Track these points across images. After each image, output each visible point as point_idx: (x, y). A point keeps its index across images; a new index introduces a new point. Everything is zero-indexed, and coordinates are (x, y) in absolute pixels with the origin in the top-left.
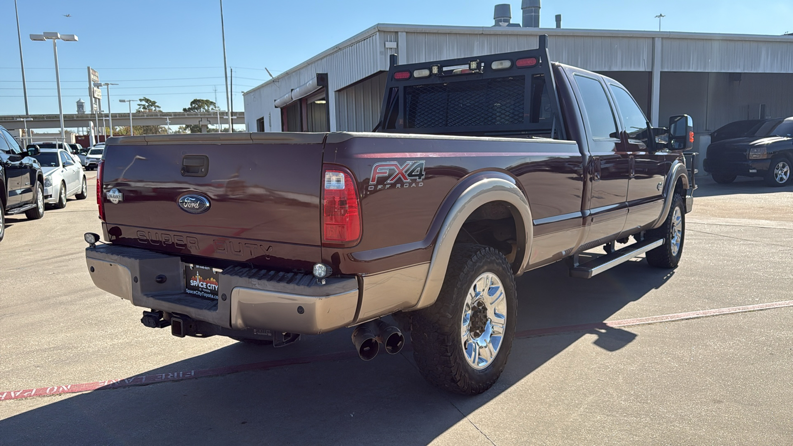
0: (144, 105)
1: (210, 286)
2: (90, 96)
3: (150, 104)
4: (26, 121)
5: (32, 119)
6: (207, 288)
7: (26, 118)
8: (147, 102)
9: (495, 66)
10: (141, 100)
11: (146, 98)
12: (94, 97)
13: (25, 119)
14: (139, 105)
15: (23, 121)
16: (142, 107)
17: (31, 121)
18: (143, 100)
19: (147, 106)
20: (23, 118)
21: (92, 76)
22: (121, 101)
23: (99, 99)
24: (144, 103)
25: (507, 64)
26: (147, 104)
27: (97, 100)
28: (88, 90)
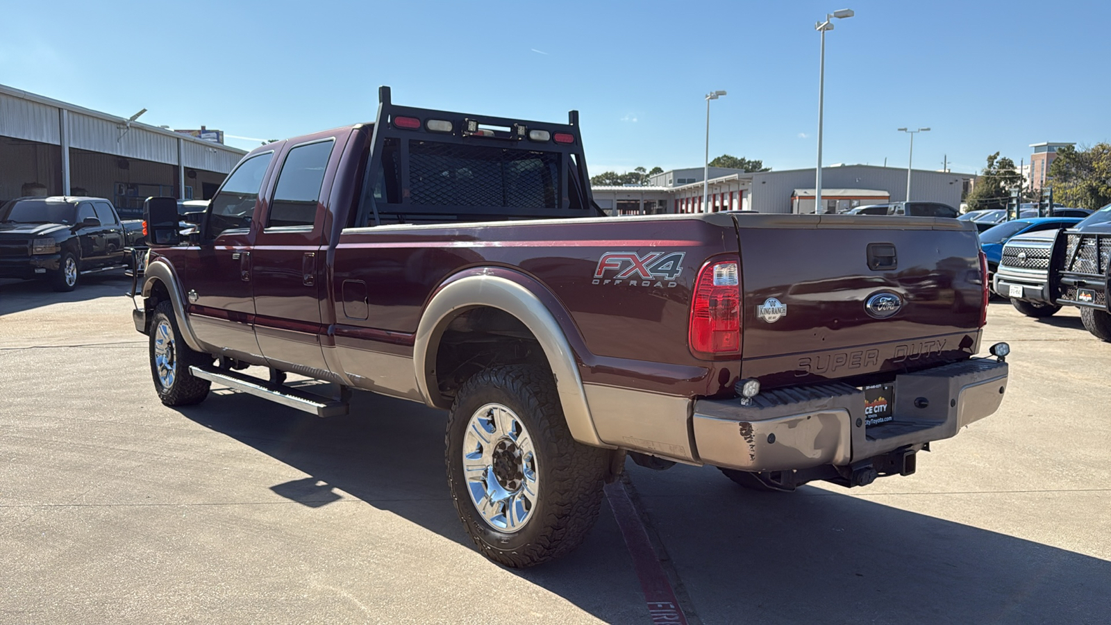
1: (877, 409)
6: (874, 413)
9: (534, 135)
25: (546, 136)
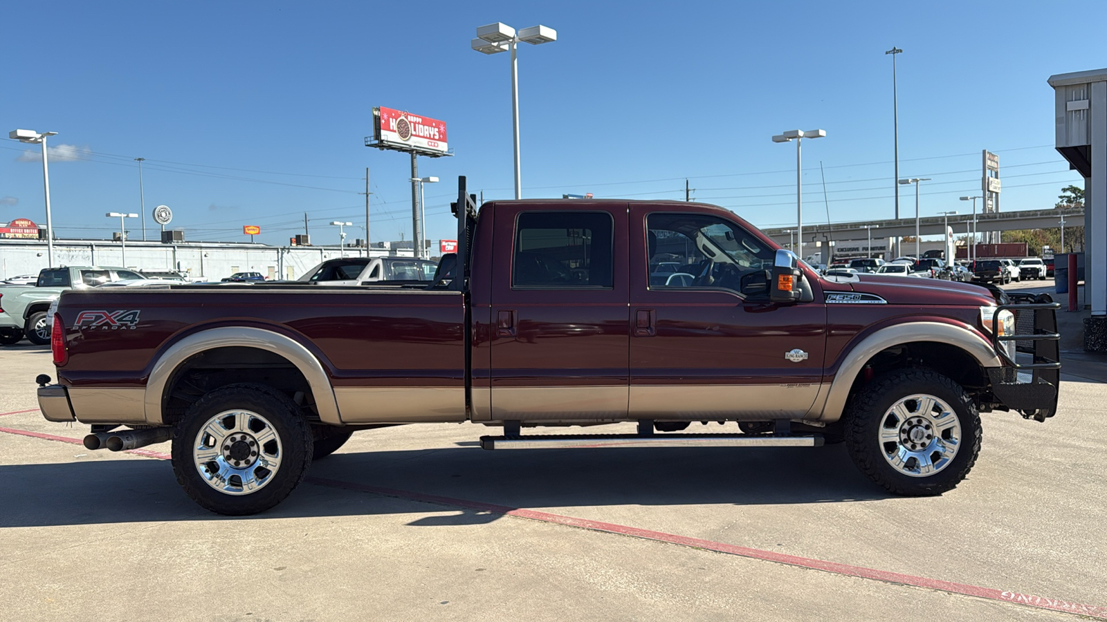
0: (1069, 197)
2: (984, 189)
3: (1079, 194)
4: (871, 229)
5: (878, 226)
7: (871, 225)
8: (1074, 192)
10: (1064, 190)
11: (1074, 186)
12: (989, 191)
13: (869, 227)
14: (1061, 197)
15: (867, 229)
16: (1066, 200)
17: (876, 229)
18: (1068, 189)
19: (1074, 198)
20: (868, 225)
21: (989, 163)
22: (962, 199)
23: (997, 193)
24: (1068, 193)
26: (1073, 195)
27: (994, 194)
28: (981, 181)
